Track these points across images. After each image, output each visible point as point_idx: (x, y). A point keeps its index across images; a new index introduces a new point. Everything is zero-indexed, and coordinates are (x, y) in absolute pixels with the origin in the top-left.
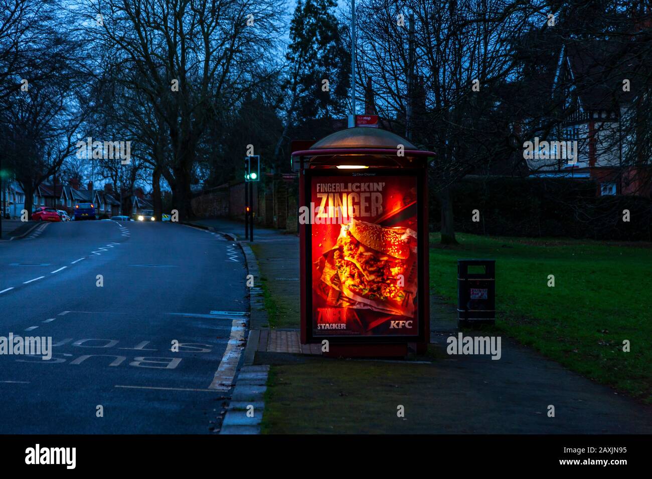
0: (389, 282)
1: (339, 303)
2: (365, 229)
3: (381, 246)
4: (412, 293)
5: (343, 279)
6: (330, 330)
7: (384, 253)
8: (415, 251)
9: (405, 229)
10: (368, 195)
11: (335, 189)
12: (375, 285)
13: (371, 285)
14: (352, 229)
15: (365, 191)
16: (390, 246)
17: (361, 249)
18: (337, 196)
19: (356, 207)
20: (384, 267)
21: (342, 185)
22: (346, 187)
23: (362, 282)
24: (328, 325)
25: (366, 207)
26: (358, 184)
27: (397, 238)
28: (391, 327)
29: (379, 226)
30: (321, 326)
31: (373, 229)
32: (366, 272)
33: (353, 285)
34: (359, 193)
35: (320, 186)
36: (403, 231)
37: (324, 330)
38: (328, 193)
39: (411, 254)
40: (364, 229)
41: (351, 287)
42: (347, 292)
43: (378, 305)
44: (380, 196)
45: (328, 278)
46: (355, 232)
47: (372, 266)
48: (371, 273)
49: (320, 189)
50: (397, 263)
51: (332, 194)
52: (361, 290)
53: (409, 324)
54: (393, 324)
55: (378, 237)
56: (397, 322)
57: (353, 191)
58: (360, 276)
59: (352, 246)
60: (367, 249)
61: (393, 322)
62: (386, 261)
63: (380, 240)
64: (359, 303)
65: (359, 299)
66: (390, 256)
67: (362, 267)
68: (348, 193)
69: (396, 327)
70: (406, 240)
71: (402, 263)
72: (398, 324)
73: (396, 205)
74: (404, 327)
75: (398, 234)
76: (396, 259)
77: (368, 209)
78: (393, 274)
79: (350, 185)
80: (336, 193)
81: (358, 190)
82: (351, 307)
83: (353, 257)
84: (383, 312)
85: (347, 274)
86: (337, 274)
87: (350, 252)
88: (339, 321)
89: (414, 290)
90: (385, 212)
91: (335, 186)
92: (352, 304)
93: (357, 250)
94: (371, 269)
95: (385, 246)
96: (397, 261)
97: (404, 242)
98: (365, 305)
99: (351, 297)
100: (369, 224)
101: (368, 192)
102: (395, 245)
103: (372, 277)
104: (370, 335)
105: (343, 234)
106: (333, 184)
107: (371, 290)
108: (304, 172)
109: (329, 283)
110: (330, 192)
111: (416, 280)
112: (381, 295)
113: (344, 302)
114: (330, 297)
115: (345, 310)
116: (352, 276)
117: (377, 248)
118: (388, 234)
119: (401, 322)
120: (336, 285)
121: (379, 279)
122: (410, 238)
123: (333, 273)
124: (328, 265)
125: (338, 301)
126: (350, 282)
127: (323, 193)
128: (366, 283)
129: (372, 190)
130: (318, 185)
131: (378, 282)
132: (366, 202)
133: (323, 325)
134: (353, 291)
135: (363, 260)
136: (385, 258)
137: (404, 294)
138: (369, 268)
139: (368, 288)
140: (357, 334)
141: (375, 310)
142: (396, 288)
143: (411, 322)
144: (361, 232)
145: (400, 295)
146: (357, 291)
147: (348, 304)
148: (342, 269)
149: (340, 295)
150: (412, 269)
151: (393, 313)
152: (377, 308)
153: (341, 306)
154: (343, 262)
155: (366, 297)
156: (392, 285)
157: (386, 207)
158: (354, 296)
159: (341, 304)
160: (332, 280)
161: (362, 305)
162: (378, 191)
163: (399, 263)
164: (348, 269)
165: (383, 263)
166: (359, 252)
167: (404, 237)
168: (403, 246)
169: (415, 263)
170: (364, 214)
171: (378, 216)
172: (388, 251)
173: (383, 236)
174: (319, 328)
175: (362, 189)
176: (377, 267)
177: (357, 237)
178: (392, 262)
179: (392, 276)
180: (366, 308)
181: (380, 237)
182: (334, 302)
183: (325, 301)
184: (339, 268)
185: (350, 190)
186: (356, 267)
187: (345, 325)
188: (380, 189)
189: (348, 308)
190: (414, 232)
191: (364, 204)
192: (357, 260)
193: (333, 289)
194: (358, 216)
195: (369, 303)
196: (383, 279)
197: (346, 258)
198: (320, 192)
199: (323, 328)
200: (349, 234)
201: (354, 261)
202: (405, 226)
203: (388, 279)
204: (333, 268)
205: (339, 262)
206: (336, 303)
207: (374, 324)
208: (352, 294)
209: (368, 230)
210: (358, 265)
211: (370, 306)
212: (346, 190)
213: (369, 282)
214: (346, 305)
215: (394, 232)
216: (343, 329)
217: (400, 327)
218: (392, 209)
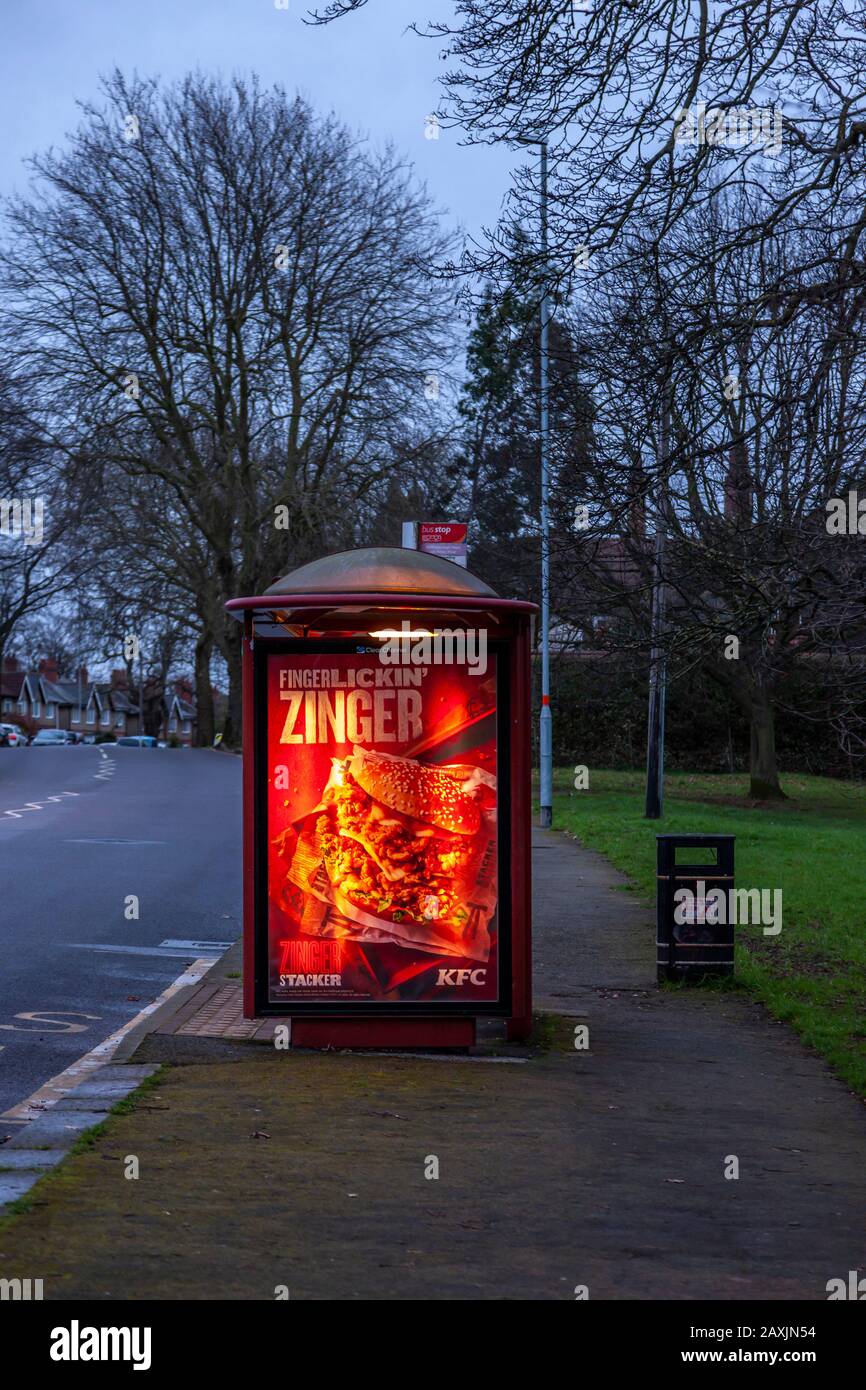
0: (435, 883)
1: (326, 930)
2: (385, 768)
3: (418, 805)
4: (485, 909)
5: (336, 877)
6: (307, 988)
7: (425, 823)
8: (493, 816)
9: (472, 770)
10: (390, 694)
11: (319, 682)
12: (405, 892)
13: (396, 892)
14: (356, 771)
15: (384, 687)
16: (439, 805)
17: (376, 813)
18: (324, 696)
19: (365, 722)
20: (424, 853)
21: (335, 673)
22: (343, 677)
23: (376, 885)
24: (301, 977)
25: (386, 722)
26: (370, 672)
27: (453, 788)
28: (440, 982)
29: (414, 763)
30: (287, 980)
31: (402, 768)
32: (386, 862)
33: (357, 891)
34: (371, 691)
35: (286, 676)
36: (467, 774)
37: (294, 988)
38: (304, 689)
39: (484, 824)
40: (382, 767)
41: (353, 894)
42: (343, 907)
43: (411, 935)
44: (417, 697)
45: (303, 875)
46: (363, 776)
47: (398, 850)
48: (396, 864)
49: (286, 683)
50: (452, 844)
51: (313, 693)
52: (375, 901)
53: (480, 977)
54: (444, 976)
55: (413, 785)
56: (452, 971)
57: (358, 687)
58: (373, 870)
59: (356, 807)
60: (389, 813)
61: (442, 972)
62: (430, 840)
63: (416, 793)
64: (371, 930)
65: (370, 921)
66: (437, 829)
67: (377, 852)
68: (347, 691)
69: (450, 982)
70: (473, 794)
71: (465, 842)
72: (454, 977)
73: (452, 717)
74: (467, 982)
75: (455, 780)
76: (451, 834)
77: (391, 726)
78: (445, 866)
79: (351, 673)
80: (322, 689)
81: (370, 684)
82: (352, 939)
83: (358, 830)
84: (421, 948)
85: (344, 867)
86: (322, 868)
87: (350, 819)
88: (327, 967)
89: (492, 902)
90: (428, 731)
91: (319, 675)
92: (356, 933)
93: (366, 815)
94: (396, 856)
95: (427, 807)
96: (453, 839)
97: (469, 798)
98: (383, 933)
99: (353, 917)
100: (393, 759)
101: (391, 688)
102: (448, 805)
103: (399, 874)
104: (393, 998)
105: (337, 778)
106: (315, 672)
107: (396, 902)
108: (252, 644)
109: (305, 886)
110: (309, 689)
111: (495, 880)
112: (418, 912)
113: (338, 928)
114: (308, 919)
115: (340, 946)
116: (355, 871)
117: (409, 811)
118: (433, 780)
119: (461, 972)
120: (320, 890)
121: (414, 878)
122: (482, 789)
123: (315, 863)
124: (302, 846)
125: (324, 924)
126: (350, 884)
127: (293, 689)
128: (385, 887)
129: (398, 683)
130: (282, 672)
131: (413, 885)
132: (386, 709)
133: (291, 977)
134: (357, 904)
135: (379, 837)
136: (428, 833)
137: (468, 911)
138: (393, 852)
139: (390, 896)
140: (367, 998)
141: (405, 945)
142: (450, 897)
143: (484, 971)
144: (375, 775)
145: (460, 912)
146: (367, 903)
147: (346, 932)
148: (334, 856)
149: (328, 913)
150: (487, 857)
151: (444, 953)
152: (408, 940)
153: (329, 938)
154: (336, 840)
155: (385, 916)
156: (442, 891)
157: (430, 719)
158: (359, 915)
159: (331, 932)
160: (312, 880)
161: (377, 934)
162: (412, 686)
163: (457, 843)
164: (346, 856)
165: (422, 843)
166: (370, 819)
167: (468, 788)
168: (468, 808)
169: (492, 842)
170: (381, 736)
171: (413, 741)
172: (433, 817)
173: (424, 783)
174: (283, 984)
175: (379, 683)
176: (411, 851)
177: (367, 786)
178: (441, 841)
179: (443, 872)
180: (385, 940)
181: (416, 786)
182: (316, 928)
183: (298, 925)
184: (328, 853)
185: (352, 684)
186: (363, 851)
187: (338, 977)
188: (418, 682)
189: (348, 942)
190: (490, 776)
191: (381, 715)
192: (367, 835)
193: (315, 899)
194: (369, 740)
195: (391, 931)
196: (422, 878)
197: (343, 832)
198: (286, 688)
199: (291, 983)
200: (350, 779)
201: (361, 839)
202: (470, 759)
203: (433, 878)
204: (314, 853)
205: (328, 840)
206: (321, 930)
207: (402, 976)
208: (355, 909)
209: (390, 770)
210: (368, 847)
211: (395, 936)
212: (343, 685)
213: (392, 884)
214: (341, 934)
215: (447, 776)
216: (336, 987)
217: (459, 982)
218: (444, 726)
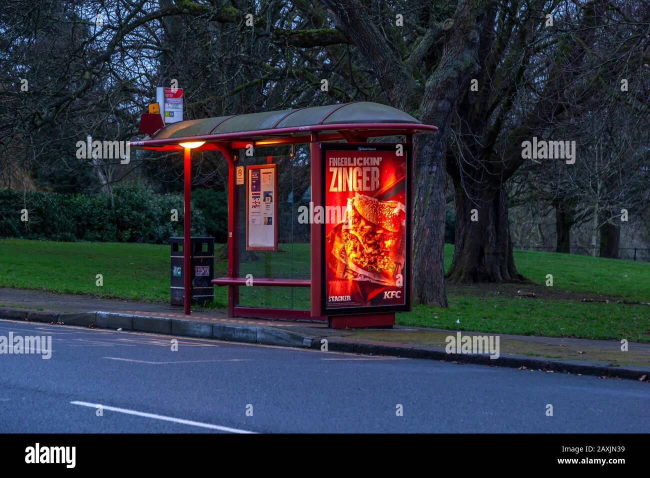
0: (383, 254)
1: (345, 276)
2: (366, 202)
3: (377, 219)
4: (401, 264)
5: (348, 252)
6: (339, 302)
7: (380, 227)
8: (404, 223)
9: (397, 203)
10: (368, 169)
11: (343, 163)
12: (372, 258)
13: (369, 258)
14: (356, 204)
15: (366, 166)
16: (385, 219)
17: (363, 223)
18: (345, 169)
19: (360, 181)
20: (379, 241)
21: (349, 159)
22: (352, 162)
23: (362, 255)
24: (336, 297)
25: (367, 181)
26: (361, 159)
27: (390, 211)
28: (385, 298)
29: (376, 200)
30: (331, 299)
31: (372, 203)
32: (366, 245)
33: (356, 258)
34: (362, 167)
35: (332, 160)
36: (395, 205)
37: (334, 302)
38: (338, 167)
39: (401, 227)
40: (365, 202)
41: (355, 260)
42: (351, 265)
43: (374, 277)
44: (377, 169)
45: (337, 251)
46: (358, 206)
47: (370, 239)
48: (369, 245)
49: (332, 163)
50: (389, 236)
51: (341, 168)
52: (362, 262)
53: (399, 294)
54: (386, 294)
55: (376, 210)
56: (389, 292)
57: (357, 166)
58: (361, 249)
59: (356, 220)
60: (368, 223)
61: (386, 293)
62: (382, 234)
63: (377, 214)
64: (361, 275)
65: (360, 271)
66: (385, 230)
67: (363, 240)
68: (353, 167)
69: (389, 297)
70: (397, 214)
71: (396, 235)
72: (390, 295)
73: (390, 179)
74: (394, 297)
75: (391, 208)
76: (389, 232)
77: (369, 184)
78: (387, 246)
79: (355, 159)
80: (344, 167)
81: (361, 164)
82: (354, 279)
83: (356, 231)
84: (378, 283)
85: (351, 248)
86: (344, 248)
87: (354, 226)
88: (344, 293)
89: (403, 261)
90: (381, 186)
91: (343, 160)
92: (356, 277)
93: (359, 224)
94: (370, 242)
95: (381, 220)
96: (390, 234)
97: (396, 216)
98: (365, 277)
99: (354, 270)
100: (369, 198)
101: (369, 166)
102: (389, 219)
103: (370, 250)
104: (368, 305)
105: (349, 208)
106: (342, 158)
107: (370, 263)
108: (320, 145)
109: (337, 256)
110: (340, 167)
111: (404, 252)
112: (377, 267)
113: (349, 275)
114: (339, 272)
115: (350, 282)
116: (355, 249)
117: (374, 222)
118: (383, 208)
119: (392, 292)
120: (343, 258)
121: (376, 252)
122: (401, 211)
123: (341, 246)
124: (337, 238)
125: (344, 273)
126: (353, 255)
127: (334, 167)
128: (365, 256)
129: (372, 165)
130: (330, 159)
131: (375, 255)
132: (367, 176)
133: (333, 297)
134: (356, 263)
135: (363, 233)
136: (381, 231)
137: (395, 265)
138: (368, 240)
139: (367, 260)
140: (359, 305)
141: (373, 282)
142: (388, 259)
143: (400, 292)
144: (363, 206)
145: (392, 266)
146: (359, 263)
147: (352, 276)
148: (348, 242)
149: (346, 268)
150: (402, 242)
151: (386, 284)
152: (374, 279)
153: (346, 279)
154: (348, 235)
155: (365, 269)
156: (385, 257)
157: (382, 180)
158: (356, 269)
159: (347, 277)
160: (340, 253)
161: (363, 277)
162: (376, 166)
163: (391, 236)
164: (352, 242)
165: (379, 236)
166: (360, 226)
167: (396, 211)
168: (396, 220)
169: (403, 235)
170: (366, 188)
171: (376, 190)
172: (383, 224)
173: (380, 209)
174: (330, 301)
175: (365, 164)
176: (374, 240)
177: (360, 211)
178: (384, 237)
179: (386, 249)
180: (366, 279)
181: (377, 210)
182: (341, 275)
183: (335, 274)
184: (346, 241)
185: (355, 165)
186: (358, 240)
187: (350, 296)
188: (378, 164)
189: (353, 281)
190: (403, 206)
191: (366, 179)
192: (359, 233)
193: (341, 262)
194: (361, 190)
195: (367, 275)
196: (379, 252)
197: (351, 232)
198: (332, 166)
199: (333, 300)
200: (354, 208)
201: (357, 234)
202: (396, 198)
203: (383, 251)
204: (341, 242)
205: (346, 235)
206: (343, 276)
207: (371, 295)
208: (355, 266)
209: (368, 204)
210: (360, 238)
211: (369, 278)
212: (352, 165)
213: (368, 254)
214: (350, 277)
215: (389, 206)
216: (349, 301)
217: (392, 297)
218: (387, 184)
